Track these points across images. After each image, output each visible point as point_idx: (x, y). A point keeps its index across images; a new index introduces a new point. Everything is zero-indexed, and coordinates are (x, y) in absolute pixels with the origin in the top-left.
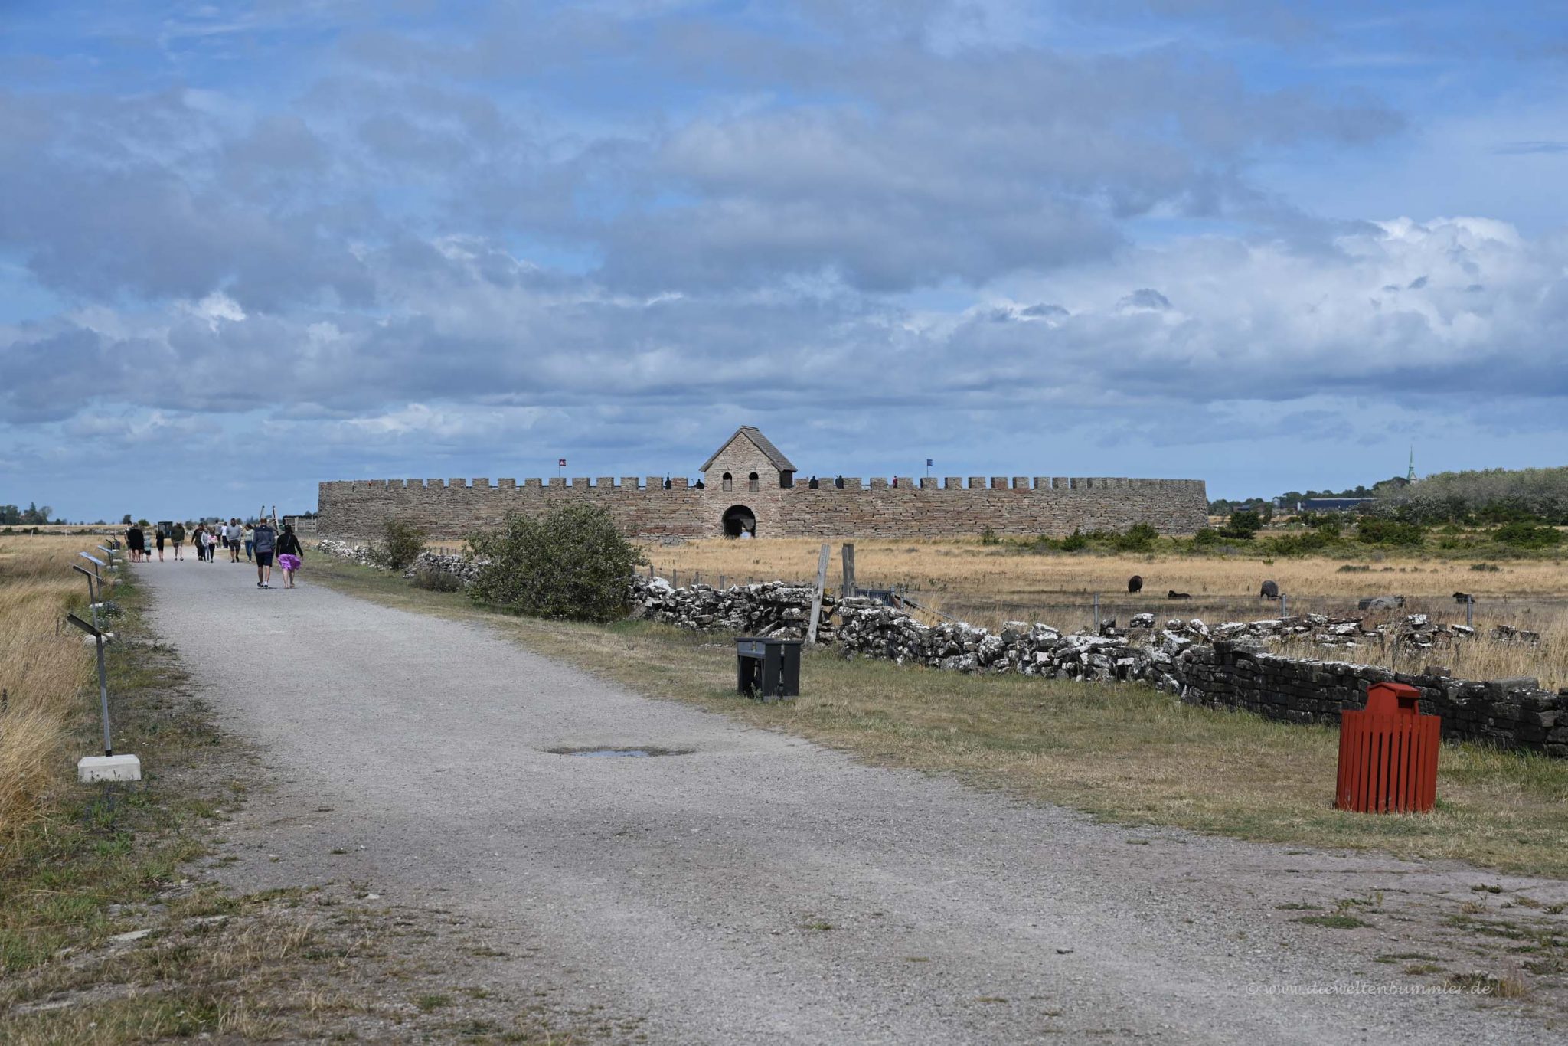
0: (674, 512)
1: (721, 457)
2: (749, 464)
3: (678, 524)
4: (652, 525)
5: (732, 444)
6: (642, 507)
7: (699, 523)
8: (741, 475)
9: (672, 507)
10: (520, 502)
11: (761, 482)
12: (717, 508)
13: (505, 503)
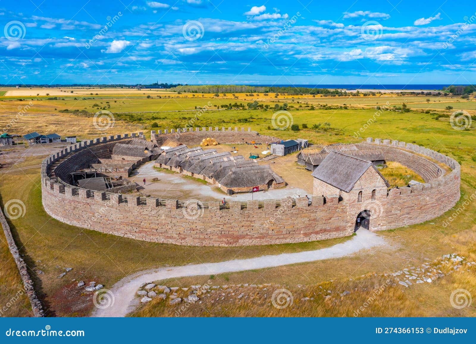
0: (330, 218)
1: (358, 182)
2: (373, 184)
3: (334, 226)
4: (318, 229)
5: (365, 174)
6: (312, 218)
7: (344, 224)
8: (367, 192)
9: (329, 216)
10: (227, 219)
11: (377, 195)
12: (353, 213)
13: (215, 219)
